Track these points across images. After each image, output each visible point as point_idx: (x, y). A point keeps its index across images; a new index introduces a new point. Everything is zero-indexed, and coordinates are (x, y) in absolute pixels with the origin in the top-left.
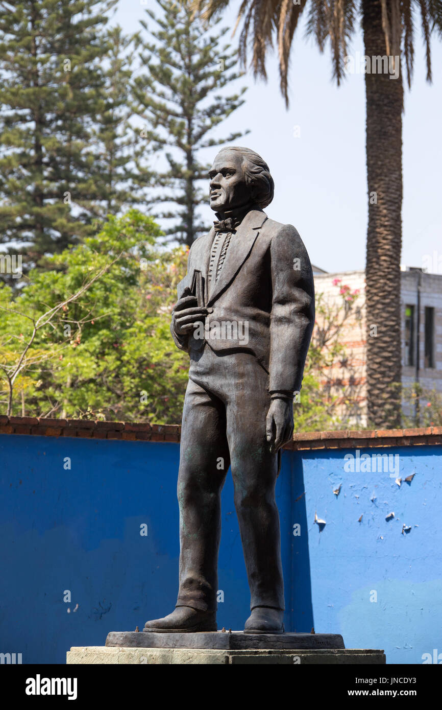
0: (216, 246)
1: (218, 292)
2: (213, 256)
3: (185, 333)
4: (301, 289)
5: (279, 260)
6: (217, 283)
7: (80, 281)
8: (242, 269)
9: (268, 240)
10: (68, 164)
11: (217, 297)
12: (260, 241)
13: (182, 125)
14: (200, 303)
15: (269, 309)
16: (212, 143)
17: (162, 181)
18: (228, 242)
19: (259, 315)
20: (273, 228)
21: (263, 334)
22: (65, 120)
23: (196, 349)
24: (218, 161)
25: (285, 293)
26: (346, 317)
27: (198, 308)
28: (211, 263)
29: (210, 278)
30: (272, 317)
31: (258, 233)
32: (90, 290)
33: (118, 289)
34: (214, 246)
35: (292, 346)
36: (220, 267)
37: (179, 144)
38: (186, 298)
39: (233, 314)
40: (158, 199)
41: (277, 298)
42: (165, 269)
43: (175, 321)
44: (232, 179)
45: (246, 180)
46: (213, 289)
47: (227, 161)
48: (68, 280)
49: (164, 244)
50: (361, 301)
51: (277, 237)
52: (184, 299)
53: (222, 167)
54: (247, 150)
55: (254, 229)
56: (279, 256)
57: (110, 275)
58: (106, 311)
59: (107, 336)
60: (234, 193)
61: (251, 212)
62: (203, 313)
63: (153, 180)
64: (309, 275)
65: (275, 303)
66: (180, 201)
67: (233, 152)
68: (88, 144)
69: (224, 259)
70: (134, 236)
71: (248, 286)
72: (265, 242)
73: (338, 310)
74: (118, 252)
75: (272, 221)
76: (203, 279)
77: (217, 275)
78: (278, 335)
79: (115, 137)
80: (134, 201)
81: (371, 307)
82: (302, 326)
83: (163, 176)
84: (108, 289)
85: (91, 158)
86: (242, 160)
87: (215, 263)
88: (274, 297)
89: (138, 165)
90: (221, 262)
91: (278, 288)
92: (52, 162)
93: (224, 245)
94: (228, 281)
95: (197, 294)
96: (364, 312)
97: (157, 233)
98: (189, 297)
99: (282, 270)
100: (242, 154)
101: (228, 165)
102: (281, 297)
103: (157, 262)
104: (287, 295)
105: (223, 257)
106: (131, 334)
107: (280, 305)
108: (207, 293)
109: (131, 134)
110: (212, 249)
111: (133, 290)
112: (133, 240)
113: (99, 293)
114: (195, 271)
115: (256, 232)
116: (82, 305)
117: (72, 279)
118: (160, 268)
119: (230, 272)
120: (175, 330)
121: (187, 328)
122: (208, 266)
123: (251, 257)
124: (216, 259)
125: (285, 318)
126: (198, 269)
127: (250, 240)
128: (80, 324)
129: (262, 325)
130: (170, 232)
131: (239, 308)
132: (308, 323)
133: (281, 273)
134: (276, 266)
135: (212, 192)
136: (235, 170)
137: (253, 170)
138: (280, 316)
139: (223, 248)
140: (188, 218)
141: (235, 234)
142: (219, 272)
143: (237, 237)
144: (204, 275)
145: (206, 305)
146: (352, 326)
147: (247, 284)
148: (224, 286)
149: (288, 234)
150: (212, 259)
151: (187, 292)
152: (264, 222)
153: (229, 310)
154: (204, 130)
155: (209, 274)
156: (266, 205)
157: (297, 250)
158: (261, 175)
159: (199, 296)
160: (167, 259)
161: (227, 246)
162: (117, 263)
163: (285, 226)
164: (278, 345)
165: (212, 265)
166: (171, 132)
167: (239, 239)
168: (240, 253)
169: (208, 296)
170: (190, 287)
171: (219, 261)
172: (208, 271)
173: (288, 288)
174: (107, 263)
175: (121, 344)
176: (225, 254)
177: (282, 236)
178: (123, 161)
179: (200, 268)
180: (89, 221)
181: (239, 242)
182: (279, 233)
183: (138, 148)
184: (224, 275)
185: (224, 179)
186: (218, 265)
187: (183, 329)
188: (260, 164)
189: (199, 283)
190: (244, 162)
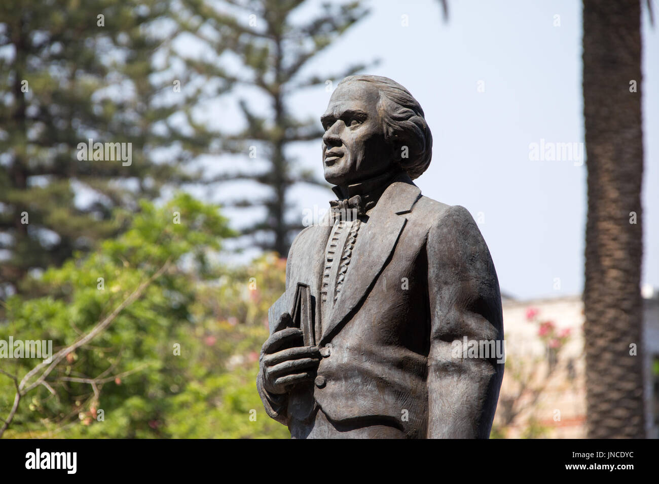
0: (335, 243)
1: (338, 321)
2: (330, 261)
3: (283, 391)
4: (480, 316)
5: (442, 265)
6: (336, 306)
7: (93, 314)
8: (378, 281)
9: (422, 231)
10: (69, 118)
11: (336, 330)
12: (410, 234)
13: (265, 52)
14: (307, 339)
15: (425, 348)
16: (316, 82)
17: (231, 145)
18: (355, 236)
19: (408, 359)
20: (430, 212)
21: (415, 392)
22: (65, 43)
23: (301, 418)
24: (337, 99)
25: (453, 323)
26: (550, 374)
27: (304, 349)
28: (326, 272)
29: (324, 297)
30: (431, 363)
31: (406, 221)
32: (111, 329)
33: (160, 327)
34: (330, 242)
35: (465, 414)
36: (341, 278)
37: (260, 83)
38: (284, 330)
39: (364, 358)
40: (224, 178)
41: (439, 330)
42: (237, 293)
43: (264, 371)
44: (361, 130)
45: (385, 131)
46: (329, 316)
47: (353, 100)
48: (74, 312)
49: (238, 251)
50: (575, 348)
51: (439, 227)
52: (280, 334)
53: (344, 109)
54: (386, 80)
55: (399, 214)
56: (441, 259)
57: (145, 304)
58: (138, 367)
59: (140, 410)
60: (365, 154)
61: (393, 185)
62: (312, 357)
63: (215, 145)
64: (493, 292)
65: (435, 338)
66: (263, 179)
67: (363, 85)
68: (104, 84)
69: (348, 264)
70: (184, 237)
71: (390, 310)
72: (418, 235)
73: (536, 362)
74: (160, 263)
75: (429, 200)
76: (313, 298)
77: (336, 292)
78: (441, 395)
79: (150, 71)
80: (185, 180)
81: (593, 359)
82: (482, 379)
83: (234, 138)
84: (141, 328)
85: (110, 109)
86: (378, 97)
87: (332, 272)
88: (434, 328)
89: (190, 120)
90: (343, 269)
91: (440, 313)
92: (44, 115)
93: (347, 241)
94: (355, 302)
95: (302, 325)
96: (580, 366)
97: (226, 233)
98: (289, 330)
99: (446, 283)
100: (378, 87)
101: (354, 106)
102: (446, 329)
103: (223, 281)
104: (456, 325)
105: (346, 261)
106: (183, 405)
107: (444, 344)
108: (320, 323)
109: (178, 67)
110: (328, 249)
111: (183, 329)
112: (183, 245)
113: (127, 335)
114: (299, 285)
115: (402, 218)
116: (99, 353)
117: (82, 311)
118: (228, 292)
119: (358, 286)
120: (265, 386)
121: (285, 382)
122: (321, 276)
123: (393, 262)
124: (335, 265)
125: (452, 364)
126: (303, 281)
127: (392, 233)
128: (97, 385)
129: (413, 377)
130: (247, 232)
131: (375, 348)
132: (492, 373)
133: (445, 288)
134: (437, 276)
135: (328, 151)
136: (366, 114)
137: (396, 114)
138: (444, 361)
139: (345, 246)
140: (276, 207)
141: (366, 222)
142: (340, 287)
143: (370, 227)
144: (314, 291)
145: (318, 343)
146: (561, 391)
147: (387, 307)
148: (348, 311)
149: (456, 223)
150: (328, 264)
151: (286, 321)
152: (416, 201)
153: (357, 351)
154: (303, 59)
155: (324, 290)
156: (419, 173)
157: (471, 249)
158: (409, 122)
159: (306, 327)
160: (242, 277)
161: (354, 243)
162: (156, 283)
163: (451, 208)
164: (441, 411)
165: (328, 276)
166: (247, 63)
167: (373, 230)
168: (375, 254)
169: (321, 328)
170: (290, 312)
171: (340, 268)
172: (321, 285)
173: (458, 314)
174: (140, 281)
175: (163, 422)
176: (350, 256)
177: (446, 226)
178: (165, 113)
179: (307, 280)
180: (107, 215)
181: (374, 236)
182: (442, 221)
183: (190, 90)
184: (349, 292)
185: (347, 129)
186: (338, 275)
187: (279, 384)
188: (409, 104)
189: (306, 306)
190: (381, 102)
